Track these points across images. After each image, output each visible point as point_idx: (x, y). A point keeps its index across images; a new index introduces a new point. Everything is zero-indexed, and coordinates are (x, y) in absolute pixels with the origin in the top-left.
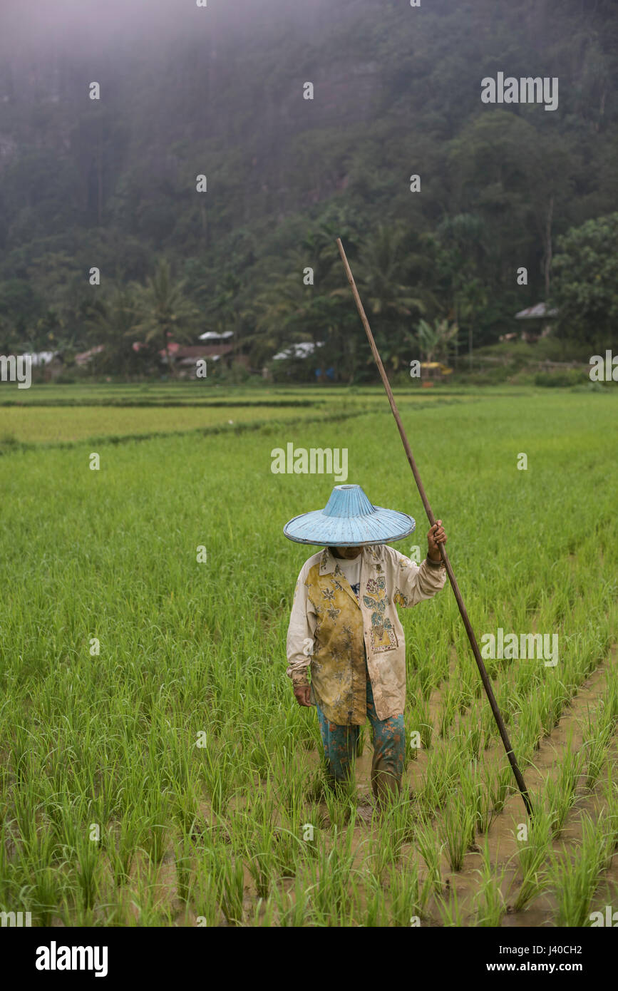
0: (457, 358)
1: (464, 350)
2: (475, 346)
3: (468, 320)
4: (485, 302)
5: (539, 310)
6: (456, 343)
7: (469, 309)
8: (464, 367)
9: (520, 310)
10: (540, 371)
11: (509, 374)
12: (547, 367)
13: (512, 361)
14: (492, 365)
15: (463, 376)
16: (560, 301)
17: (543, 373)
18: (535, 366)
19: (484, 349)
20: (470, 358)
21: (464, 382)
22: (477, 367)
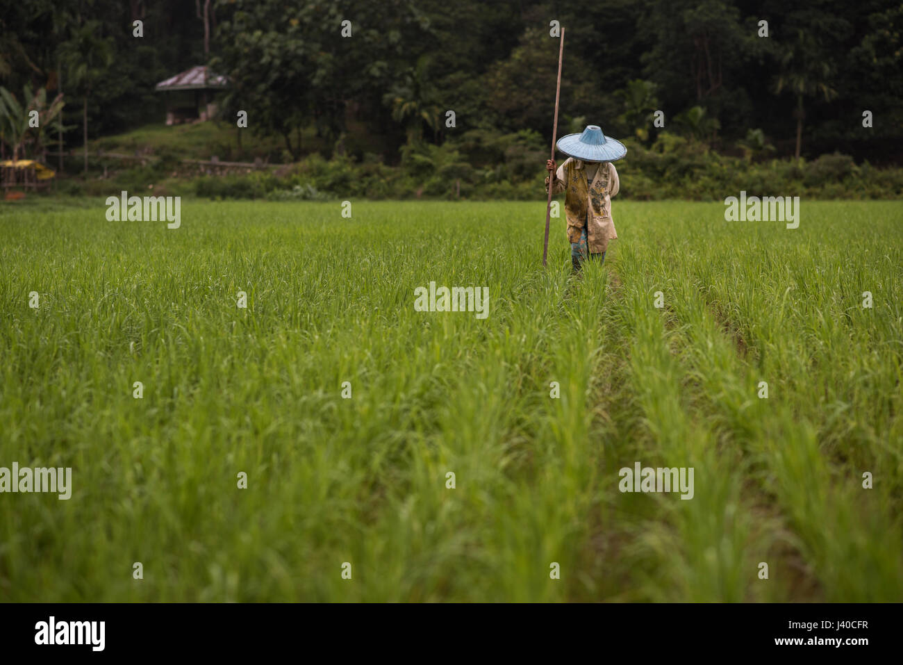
0: (61, 154)
1: (74, 140)
2: (92, 136)
3: (81, 89)
4: (110, 60)
5: (195, 77)
6: (61, 128)
7: (81, 71)
8: (74, 169)
9: (162, 79)
10: (202, 175)
11: (150, 179)
12: (213, 168)
13: (155, 160)
14: (121, 165)
15: (74, 183)
16: (231, 62)
17: (208, 177)
18: (193, 168)
19: (105, 140)
20: (84, 153)
21: (75, 192)
22: (97, 168)
